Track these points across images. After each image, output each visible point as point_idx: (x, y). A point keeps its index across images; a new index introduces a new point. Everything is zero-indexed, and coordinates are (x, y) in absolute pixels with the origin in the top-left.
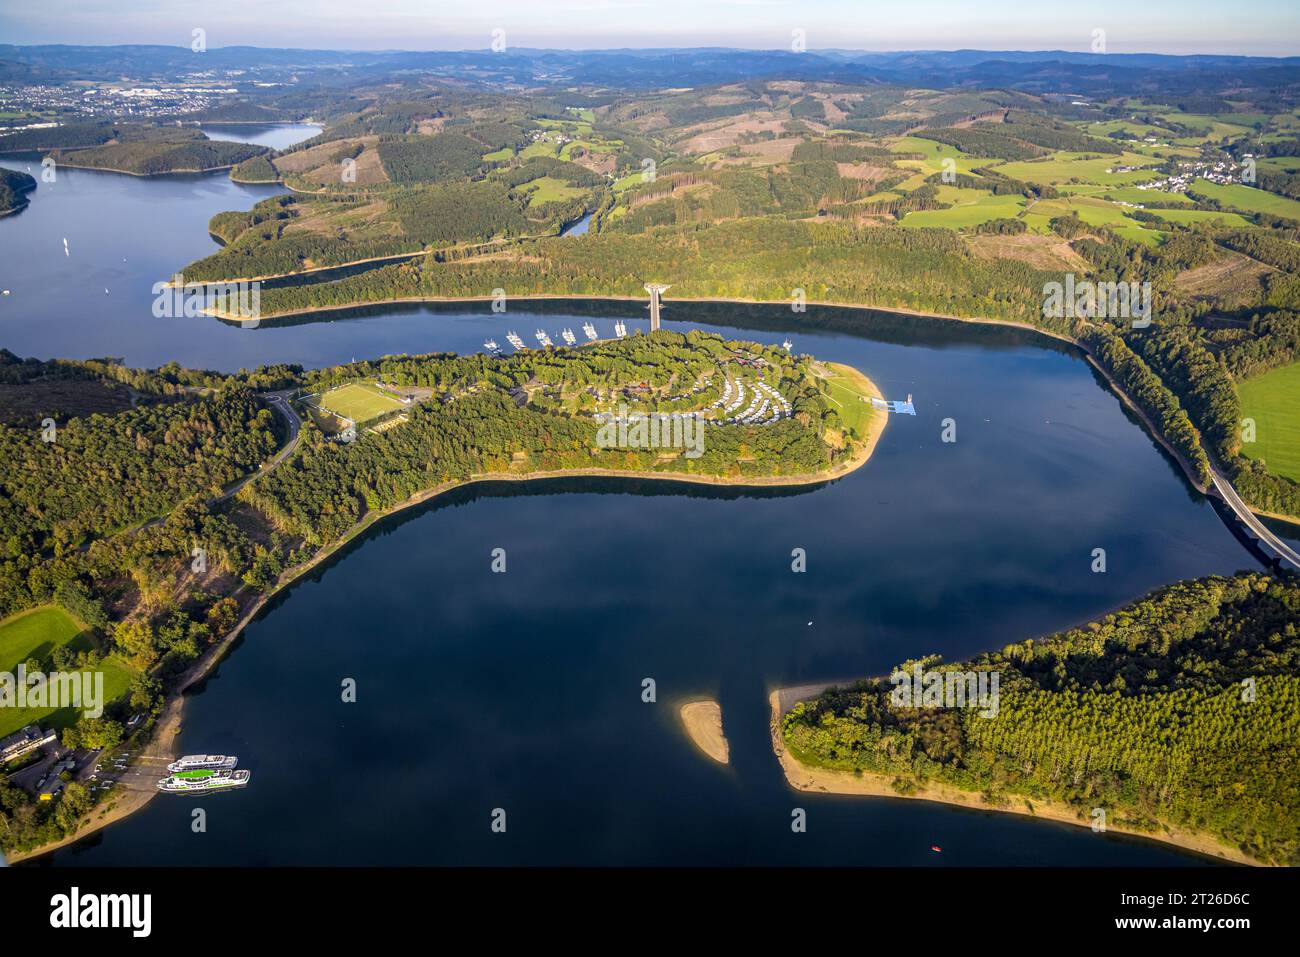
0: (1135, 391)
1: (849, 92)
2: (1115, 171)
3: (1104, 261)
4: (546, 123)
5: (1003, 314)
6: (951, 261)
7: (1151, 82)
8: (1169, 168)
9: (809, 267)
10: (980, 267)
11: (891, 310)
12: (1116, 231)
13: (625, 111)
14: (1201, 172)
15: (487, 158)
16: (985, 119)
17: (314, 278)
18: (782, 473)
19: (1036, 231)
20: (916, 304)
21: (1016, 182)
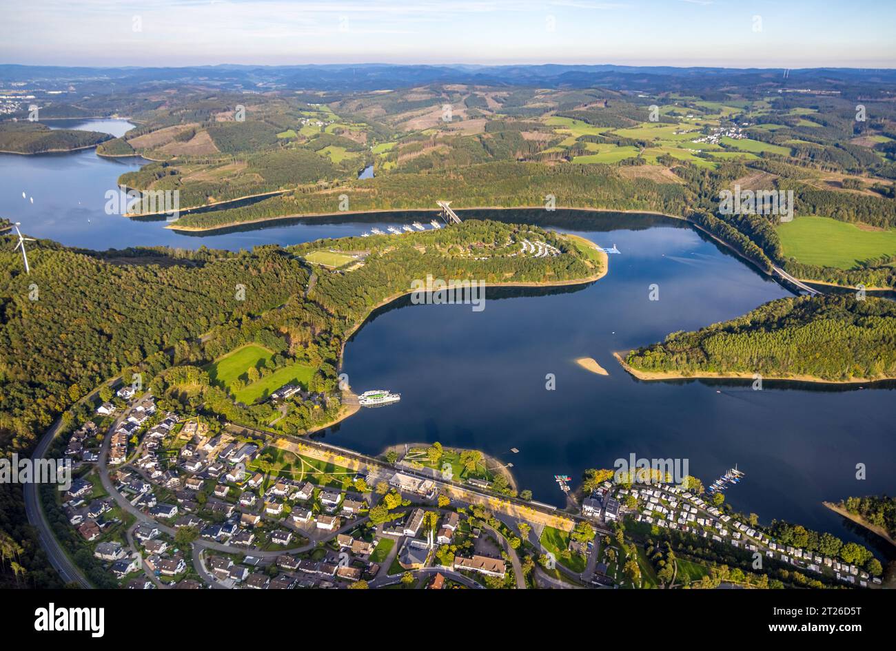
0: (726, 236)
1: (498, 91)
2: (678, 133)
3: (691, 178)
4: (306, 114)
5: (644, 207)
6: (611, 180)
7: (676, 84)
8: (706, 131)
9: (530, 188)
10: (627, 183)
11: (582, 209)
12: (693, 163)
13: (353, 105)
14: (724, 133)
15: (280, 136)
16: (594, 105)
17: (216, 208)
18: (569, 279)
19: (651, 163)
20: (596, 205)
21: (630, 139)
